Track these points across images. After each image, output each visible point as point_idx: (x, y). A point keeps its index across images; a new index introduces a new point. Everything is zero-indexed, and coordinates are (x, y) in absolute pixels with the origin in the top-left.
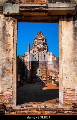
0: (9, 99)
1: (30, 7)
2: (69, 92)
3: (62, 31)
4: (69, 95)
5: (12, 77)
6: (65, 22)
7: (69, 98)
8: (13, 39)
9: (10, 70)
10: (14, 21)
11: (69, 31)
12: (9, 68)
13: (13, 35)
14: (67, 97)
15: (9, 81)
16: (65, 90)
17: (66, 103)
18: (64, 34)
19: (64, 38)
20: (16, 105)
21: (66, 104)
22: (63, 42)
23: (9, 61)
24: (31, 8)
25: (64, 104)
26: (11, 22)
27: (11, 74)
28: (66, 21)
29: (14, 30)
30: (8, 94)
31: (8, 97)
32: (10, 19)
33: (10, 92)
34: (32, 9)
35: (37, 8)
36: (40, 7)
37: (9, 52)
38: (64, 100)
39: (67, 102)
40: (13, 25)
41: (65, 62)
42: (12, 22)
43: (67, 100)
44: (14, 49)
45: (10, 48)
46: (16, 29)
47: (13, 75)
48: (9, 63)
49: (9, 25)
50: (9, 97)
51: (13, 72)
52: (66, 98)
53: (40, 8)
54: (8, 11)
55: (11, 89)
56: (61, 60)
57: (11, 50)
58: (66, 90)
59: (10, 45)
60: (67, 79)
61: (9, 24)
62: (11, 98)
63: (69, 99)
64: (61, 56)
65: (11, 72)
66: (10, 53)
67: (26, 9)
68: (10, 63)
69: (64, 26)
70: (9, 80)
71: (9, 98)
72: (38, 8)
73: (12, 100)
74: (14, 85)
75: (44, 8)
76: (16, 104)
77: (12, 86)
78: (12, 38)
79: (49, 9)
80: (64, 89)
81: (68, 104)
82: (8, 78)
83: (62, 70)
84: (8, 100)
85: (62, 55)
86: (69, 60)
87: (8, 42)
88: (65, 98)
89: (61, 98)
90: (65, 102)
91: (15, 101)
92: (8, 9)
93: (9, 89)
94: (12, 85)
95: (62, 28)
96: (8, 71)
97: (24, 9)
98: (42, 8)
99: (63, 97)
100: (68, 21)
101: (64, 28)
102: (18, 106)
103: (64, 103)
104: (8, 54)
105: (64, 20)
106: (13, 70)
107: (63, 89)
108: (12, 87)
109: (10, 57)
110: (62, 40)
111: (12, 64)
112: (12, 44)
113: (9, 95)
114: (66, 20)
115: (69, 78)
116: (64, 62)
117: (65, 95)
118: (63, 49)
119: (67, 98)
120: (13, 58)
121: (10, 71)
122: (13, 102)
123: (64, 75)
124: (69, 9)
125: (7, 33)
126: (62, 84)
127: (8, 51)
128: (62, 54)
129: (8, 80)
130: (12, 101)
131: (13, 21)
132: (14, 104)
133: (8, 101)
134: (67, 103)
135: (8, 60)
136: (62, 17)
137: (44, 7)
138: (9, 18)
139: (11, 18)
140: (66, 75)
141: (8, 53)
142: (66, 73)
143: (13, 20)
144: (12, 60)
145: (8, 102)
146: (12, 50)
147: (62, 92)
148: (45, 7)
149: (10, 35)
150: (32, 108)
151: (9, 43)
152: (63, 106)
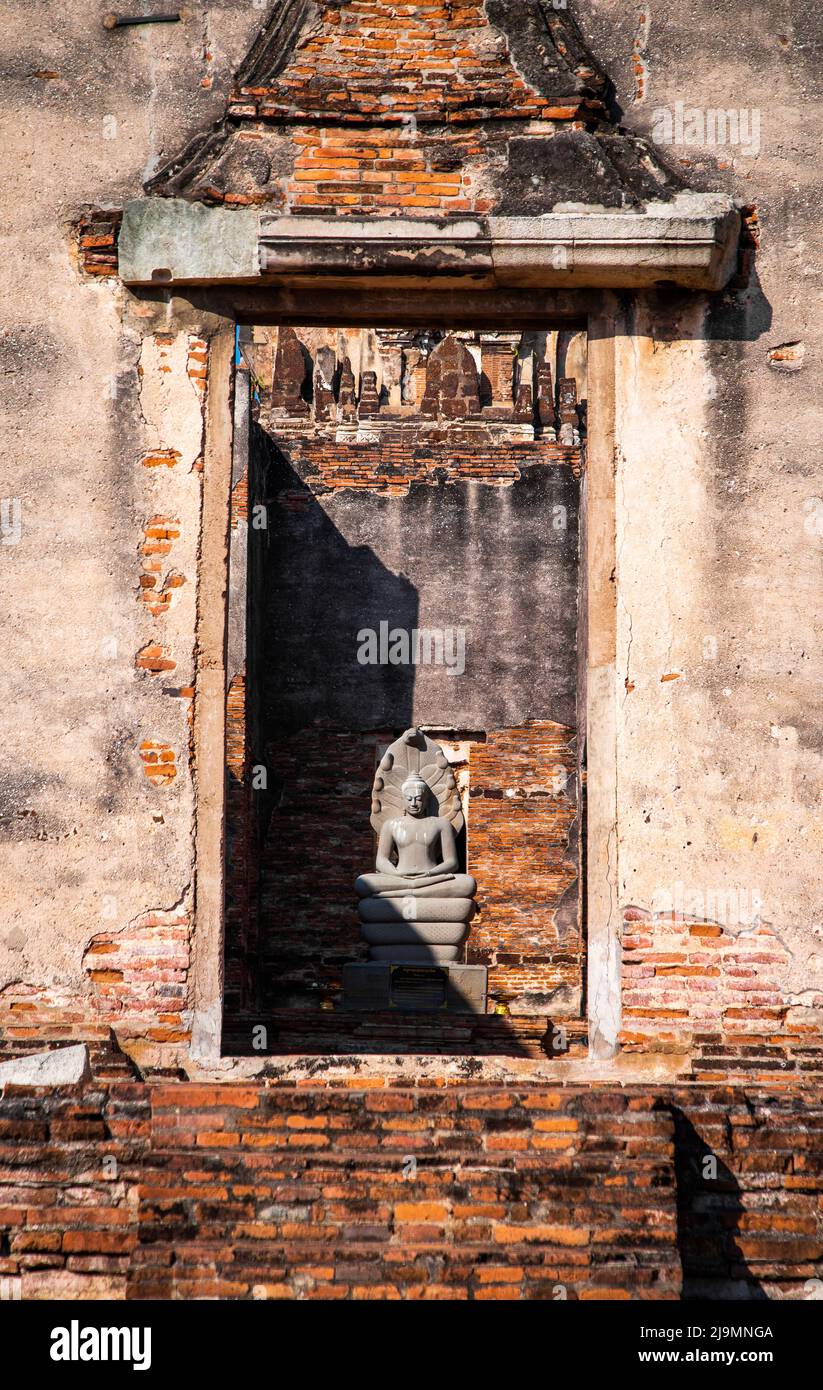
0: (158, 999)
1: (348, 245)
2: (667, 943)
3: (612, 425)
4: (669, 966)
5: (191, 809)
6: (640, 342)
7: (665, 997)
8: (202, 486)
9: (175, 750)
10: (208, 335)
11: (673, 424)
12: (165, 735)
13: (202, 455)
14: (654, 989)
15: (161, 847)
16: (635, 924)
17: (641, 1039)
18: (626, 449)
19: (628, 481)
20: (217, 1051)
21: (646, 1046)
22: (621, 517)
23: (163, 675)
24: (359, 251)
25: (629, 1048)
26: (185, 340)
27: (180, 786)
28: (644, 340)
29: (203, 410)
30: (154, 959)
31: (152, 978)
32: (177, 314)
33: (170, 943)
34: (363, 255)
35: (404, 253)
36: (429, 246)
37: (166, 598)
38: (626, 1011)
39: (649, 1031)
40: (198, 366)
41: (640, 686)
42: (194, 339)
43: (650, 1013)
44: (208, 578)
45: (174, 562)
46: (225, 403)
47: (196, 799)
48: (165, 691)
49: (166, 369)
50: (158, 986)
51: (193, 771)
52: (645, 992)
53: (428, 252)
54: (165, 254)
55: (181, 911)
56: (600, 671)
57: (181, 580)
58: (646, 929)
59: (173, 541)
60: (654, 830)
61: (168, 362)
62: (179, 994)
63: (672, 1006)
64: (607, 634)
65: (183, 772)
66: (173, 604)
67: (317, 260)
68: (175, 693)
69: (631, 381)
70: (159, 835)
71: (164, 992)
72: (408, 247)
73: (185, 1007)
74: (202, 880)
75: (461, 254)
76: (217, 1040)
77: (190, 891)
78: (194, 479)
79: (501, 258)
80: (629, 918)
81: (658, 1049)
82: (156, 819)
83: (608, 756)
84: (155, 1005)
85: (612, 630)
86: (675, 671)
87: (159, 510)
88: (636, 998)
89: (604, 993)
90: (633, 1029)
91: (209, 1019)
92: (167, 246)
93: (160, 914)
94: (187, 879)
95: (612, 395)
96: (152, 758)
97: (296, 258)
98: (448, 251)
99: (616, 987)
100: (666, 332)
101: (633, 396)
102: (236, 1063)
103: (629, 1035)
104: (152, 620)
105: (629, 332)
106: (192, 749)
107: (619, 922)
108: (188, 900)
109: (169, 641)
110: (611, 495)
111: (186, 702)
112: (188, 531)
113: (162, 964)
114: (648, 333)
115: (666, 826)
116: (629, 686)
117: (636, 970)
118: (620, 574)
119: (654, 991)
120: (197, 651)
121: (167, 757)
122: (196, 1026)
123: (625, 797)
124: (661, 259)
125: (152, 438)
126: (611, 877)
127: (158, 587)
128: (613, 621)
129: (151, 840)
130: (183, 1015)
131: (200, 335)
132: (204, 1045)
133: (152, 1011)
134: (649, 1039)
135: (152, 664)
136: (613, 305)
137: (457, 246)
138: (169, 307)
139: (184, 304)
140: (641, 794)
141: (154, 604)
142: (648, 779)
143: (197, 328)
144: (190, 669)
145: (156, 1025)
146: (192, 578)
147: (614, 941)
148: (469, 246)
149: (172, 455)
150: (355, 1077)
151: (167, 526)
152: (619, 1062)
